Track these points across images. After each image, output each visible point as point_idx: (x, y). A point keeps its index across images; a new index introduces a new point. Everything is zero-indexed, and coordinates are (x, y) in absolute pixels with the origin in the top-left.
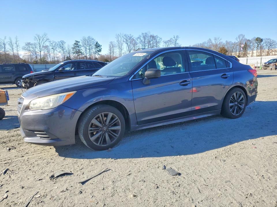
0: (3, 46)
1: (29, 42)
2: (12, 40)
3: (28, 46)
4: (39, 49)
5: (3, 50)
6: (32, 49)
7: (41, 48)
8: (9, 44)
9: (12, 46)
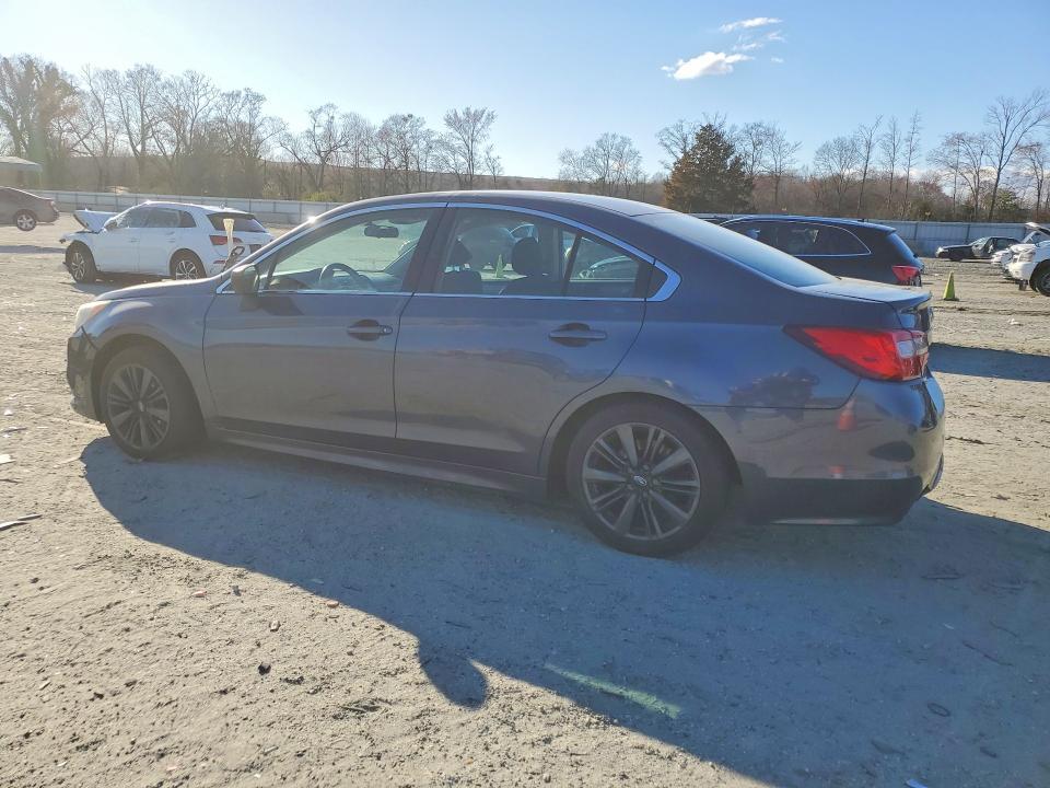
0: (863, 150)
1: (959, 131)
2: (898, 127)
3: (956, 148)
4: (996, 160)
5: (860, 166)
6: (968, 161)
7: (1007, 153)
8: (884, 146)
9: (891, 151)
